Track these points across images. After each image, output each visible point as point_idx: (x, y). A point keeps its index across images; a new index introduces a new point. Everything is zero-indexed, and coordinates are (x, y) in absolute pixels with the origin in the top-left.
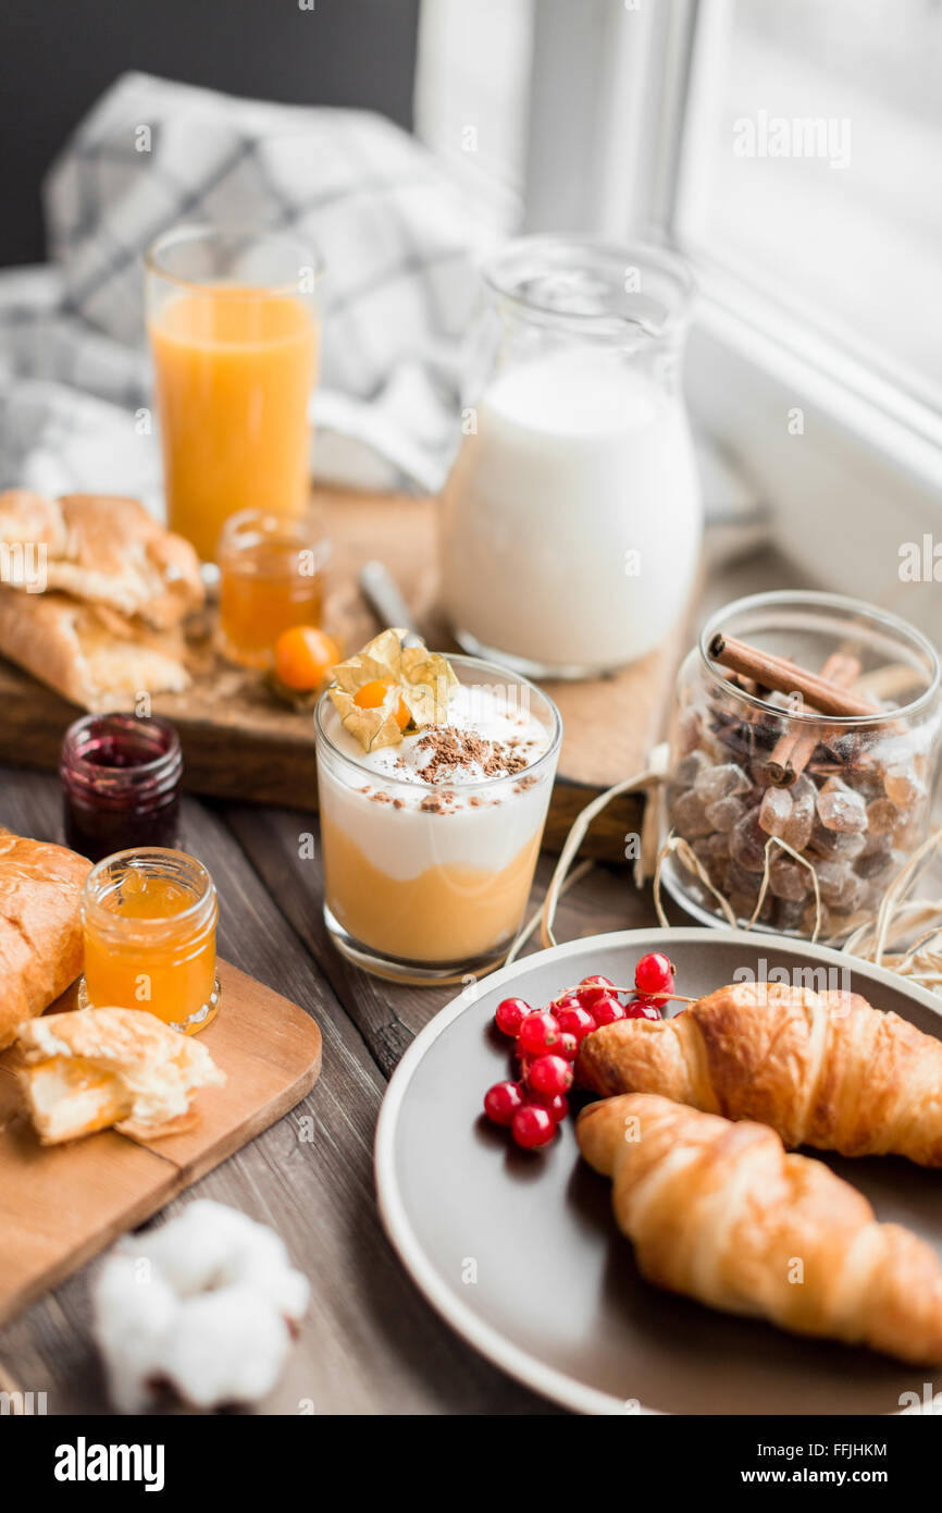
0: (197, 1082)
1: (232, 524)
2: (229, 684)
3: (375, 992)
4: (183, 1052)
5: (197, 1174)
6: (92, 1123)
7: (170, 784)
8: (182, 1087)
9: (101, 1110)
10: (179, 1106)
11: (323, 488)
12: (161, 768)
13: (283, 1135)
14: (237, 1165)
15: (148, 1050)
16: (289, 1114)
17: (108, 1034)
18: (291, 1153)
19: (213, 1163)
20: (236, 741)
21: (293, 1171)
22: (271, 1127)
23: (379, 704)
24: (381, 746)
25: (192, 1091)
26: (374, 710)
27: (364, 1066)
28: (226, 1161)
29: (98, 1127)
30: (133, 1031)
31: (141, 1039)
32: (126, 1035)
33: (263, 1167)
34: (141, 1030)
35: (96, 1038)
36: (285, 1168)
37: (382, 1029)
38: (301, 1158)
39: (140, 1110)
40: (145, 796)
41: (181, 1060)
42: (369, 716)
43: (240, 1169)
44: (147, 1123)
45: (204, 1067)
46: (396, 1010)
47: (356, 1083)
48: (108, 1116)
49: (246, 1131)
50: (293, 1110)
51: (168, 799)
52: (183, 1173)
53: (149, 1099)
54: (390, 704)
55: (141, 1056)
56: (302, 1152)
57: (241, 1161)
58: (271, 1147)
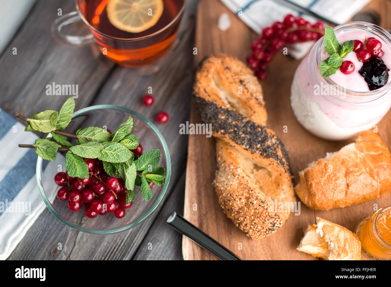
35: (333, 238)
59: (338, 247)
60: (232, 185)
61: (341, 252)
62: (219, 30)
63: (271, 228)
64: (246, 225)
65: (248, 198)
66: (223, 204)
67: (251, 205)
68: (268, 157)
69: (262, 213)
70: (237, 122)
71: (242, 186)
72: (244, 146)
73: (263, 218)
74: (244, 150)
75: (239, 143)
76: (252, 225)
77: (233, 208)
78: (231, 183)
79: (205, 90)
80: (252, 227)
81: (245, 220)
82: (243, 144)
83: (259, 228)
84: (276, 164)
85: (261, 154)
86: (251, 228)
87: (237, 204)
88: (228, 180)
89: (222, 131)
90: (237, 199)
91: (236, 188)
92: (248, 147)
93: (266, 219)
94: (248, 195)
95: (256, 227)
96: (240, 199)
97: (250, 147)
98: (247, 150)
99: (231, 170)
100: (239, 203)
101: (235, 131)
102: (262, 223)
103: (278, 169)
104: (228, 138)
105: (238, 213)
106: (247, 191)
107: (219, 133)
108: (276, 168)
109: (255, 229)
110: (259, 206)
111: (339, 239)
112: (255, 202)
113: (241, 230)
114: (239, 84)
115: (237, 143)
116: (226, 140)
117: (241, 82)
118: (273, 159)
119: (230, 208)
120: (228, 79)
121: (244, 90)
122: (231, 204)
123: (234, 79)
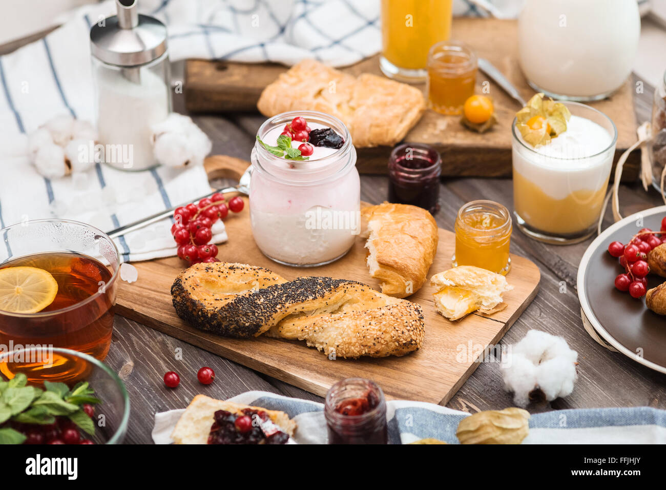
0: (503, 290)
1: (432, 50)
2: (442, 124)
3: (548, 250)
4: (496, 279)
6: (467, 311)
7: (439, 175)
8: (498, 292)
9: (469, 305)
10: (499, 300)
12: (435, 169)
13: (534, 308)
14: (521, 321)
15: (484, 280)
16: (533, 301)
17: (466, 275)
18: (540, 315)
21: (544, 321)
22: (529, 306)
25: (502, 293)
28: (517, 321)
29: (470, 311)
30: (475, 273)
31: (480, 276)
32: (474, 275)
33: (532, 321)
34: (478, 272)
35: (463, 278)
36: (541, 320)
38: (545, 316)
39: (484, 303)
40: (430, 181)
41: (495, 283)
42: (537, 133)
43: (523, 323)
44: (488, 308)
45: (504, 284)
46: (559, 255)
47: (555, 286)
48: (472, 308)
49: (523, 308)
51: (437, 181)
52: (506, 325)
53: (487, 299)
54: (545, 127)
55: (482, 282)
56: (545, 314)
57: (522, 320)
58: (531, 313)
59: (473, 279)
61: (480, 279)
62: (133, 284)
63: (420, 316)
64: (403, 333)
66: (362, 347)
68: (336, 287)
70: (276, 292)
72: (311, 298)
73: (406, 312)
74: (314, 301)
75: (304, 298)
76: (407, 326)
77: (375, 336)
79: (216, 300)
80: (408, 328)
81: (397, 329)
82: (308, 297)
83: (413, 323)
84: (349, 286)
85: (330, 291)
86: (409, 331)
87: (374, 330)
88: (339, 328)
89: (279, 306)
90: (369, 327)
91: (354, 324)
92: (314, 295)
93: (409, 310)
94: (370, 316)
95: (411, 325)
96: (370, 324)
98: (316, 298)
99: (330, 320)
100: (373, 327)
101: (288, 296)
102: (410, 317)
103: (355, 289)
104: (291, 305)
105: (384, 333)
106: (364, 315)
107: (278, 310)
108: (353, 289)
109: (412, 329)
110: (389, 310)
112: (383, 312)
113: (405, 344)
114: (232, 271)
115: (303, 301)
116: (290, 311)
117: (231, 268)
118: (342, 284)
119: (373, 341)
120: (219, 276)
121: (243, 271)
122: (369, 337)
123: (222, 272)
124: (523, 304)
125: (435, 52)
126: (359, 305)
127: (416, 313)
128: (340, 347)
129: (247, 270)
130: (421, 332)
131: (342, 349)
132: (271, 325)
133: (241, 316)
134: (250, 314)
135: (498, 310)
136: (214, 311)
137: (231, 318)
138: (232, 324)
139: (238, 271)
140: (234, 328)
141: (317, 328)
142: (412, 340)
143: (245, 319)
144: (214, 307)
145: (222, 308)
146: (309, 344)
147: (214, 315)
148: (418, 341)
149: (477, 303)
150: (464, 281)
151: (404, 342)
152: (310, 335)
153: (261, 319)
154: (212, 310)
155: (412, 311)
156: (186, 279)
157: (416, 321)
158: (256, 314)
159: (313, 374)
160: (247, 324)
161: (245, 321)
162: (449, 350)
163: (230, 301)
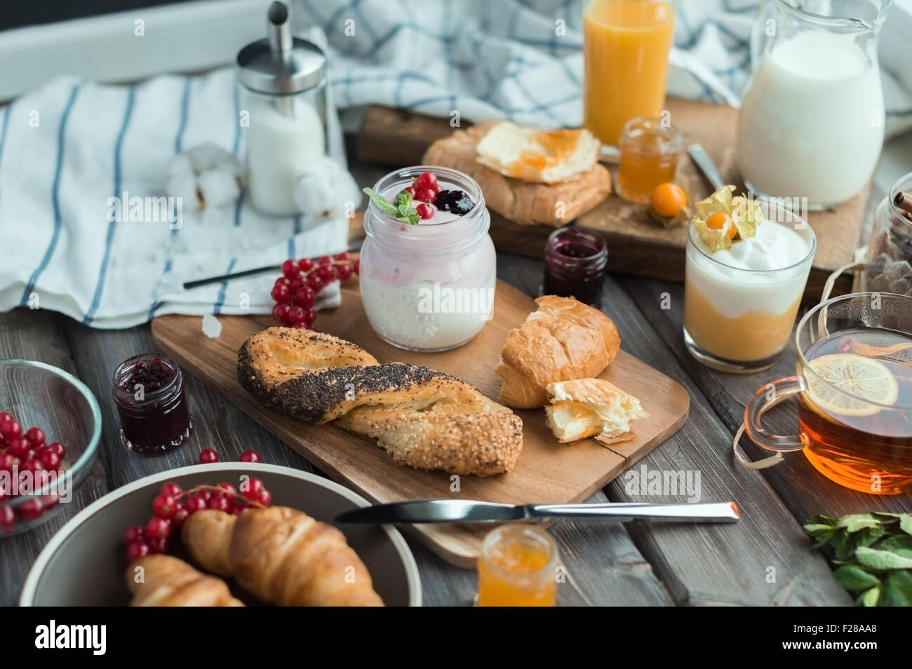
0: (634, 417)
1: (628, 126)
2: (626, 212)
3: (712, 376)
4: (627, 402)
5: (633, 462)
6: (583, 433)
7: (602, 267)
8: (627, 419)
9: (587, 427)
10: (625, 428)
11: (672, 100)
12: (598, 258)
13: (673, 445)
14: (651, 458)
15: (611, 400)
16: (674, 435)
17: (591, 391)
18: (677, 454)
19: (640, 457)
20: (632, 243)
21: (679, 462)
22: (667, 440)
23: (721, 227)
24: (720, 249)
25: (631, 421)
26: (719, 230)
27: (710, 413)
28: (645, 457)
29: (586, 436)
30: (603, 391)
31: (607, 395)
32: (600, 392)
33: (664, 460)
34: (607, 390)
35: (586, 393)
36: (675, 460)
37: (717, 395)
38: (682, 456)
39: (606, 429)
40: (589, 273)
41: (626, 406)
42: (716, 233)
43: (653, 460)
44: (610, 436)
45: (637, 409)
46: (724, 385)
48: (590, 432)
49: (656, 442)
50: (676, 433)
51: (600, 275)
52: (627, 460)
53: (610, 424)
54: (726, 226)
55: (608, 403)
56: (682, 453)
57: (652, 456)
58: (667, 450)
59: (599, 397)
60: (423, 431)
61: (606, 399)
62: (213, 340)
63: (515, 432)
64: (487, 449)
65: (458, 425)
66: (436, 459)
67: (469, 426)
68: (428, 379)
69: (490, 421)
70: (355, 376)
71: (437, 420)
72: (392, 388)
73: (497, 424)
74: (396, 393)
75: (383, 388)
76: (494, 442)
77: (453, 448)
78: (421, 430)
79: (281, 373)
80: (495, 444)
81: (480, 444)
82: (388, 387)
83: (504, 439)
84: (445, 382)
85: (419, 383)
86: (495, 448)
87: (453, 440)
88: (414, 431)
89: (350, 393)
90: (448, 435)
91: (432, 428)
92: (397, 386)
93: (501, 422)
94: (454, 423)
95: (499, 441)
96: (451, 432)
97: (399, 385)
98: (399, 389)
99: (406, 419)
100: (453, 436)
101: (365, 382)
102: (501, 432)
103: (452, 386)
104: (365, 393)
105: (465, 446)
106: (448, 419)
107: (348, 397)
108: (449, 385)
109: (500, 446)
110: (479, 418)
111: (591, 389)
112: (470, 419)
113: (487, 464)
114: (313, 342)
115: (381, 391)
116: (364, 400)
117: (313, 339)
118: (437, 378)
119: (449, 454)
120: (295, 346)
121: (326, 345)
122: (445, 448)
123: (301, 342)
124: (657, 437)
125: (632, 128)
126: (452, 406)
127: (511, 427)
128: (411, 453)
129: (332, 344)
130: (513, 452)
131: (413, 456)
132: (337, 412)
133: (304, 397)
134: (315, 396)
135: (623, 440)
136: (274, 386)
137: (293, 398)
138: (293, 405)
139: (319, 344)
140: (295, 410)
141: (389, 427)
142: (497, 460)
143: (308, 401)
144: (275, 381)
145: (283, 384)
146: (379, 444)
147: (274, 390)
148: (506, 462)
149: (597, 427)
150: (586, 397)
151: (487, 460)
152: (381, 433)
153: (326, 404)
154: (272, 384)
155: (505, 426)
156: (253, 343)
157: (508, 437)
158: (323, 398)
159: (371, 481)
160: (310, 408)
161: (308, 404)
162: (545, 479)
163: (294, 377)
